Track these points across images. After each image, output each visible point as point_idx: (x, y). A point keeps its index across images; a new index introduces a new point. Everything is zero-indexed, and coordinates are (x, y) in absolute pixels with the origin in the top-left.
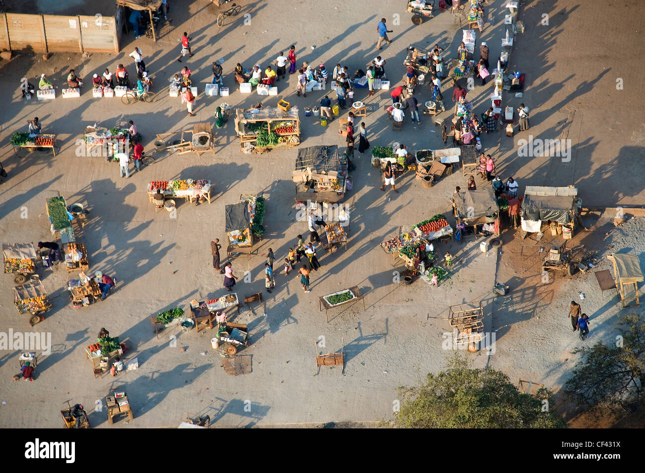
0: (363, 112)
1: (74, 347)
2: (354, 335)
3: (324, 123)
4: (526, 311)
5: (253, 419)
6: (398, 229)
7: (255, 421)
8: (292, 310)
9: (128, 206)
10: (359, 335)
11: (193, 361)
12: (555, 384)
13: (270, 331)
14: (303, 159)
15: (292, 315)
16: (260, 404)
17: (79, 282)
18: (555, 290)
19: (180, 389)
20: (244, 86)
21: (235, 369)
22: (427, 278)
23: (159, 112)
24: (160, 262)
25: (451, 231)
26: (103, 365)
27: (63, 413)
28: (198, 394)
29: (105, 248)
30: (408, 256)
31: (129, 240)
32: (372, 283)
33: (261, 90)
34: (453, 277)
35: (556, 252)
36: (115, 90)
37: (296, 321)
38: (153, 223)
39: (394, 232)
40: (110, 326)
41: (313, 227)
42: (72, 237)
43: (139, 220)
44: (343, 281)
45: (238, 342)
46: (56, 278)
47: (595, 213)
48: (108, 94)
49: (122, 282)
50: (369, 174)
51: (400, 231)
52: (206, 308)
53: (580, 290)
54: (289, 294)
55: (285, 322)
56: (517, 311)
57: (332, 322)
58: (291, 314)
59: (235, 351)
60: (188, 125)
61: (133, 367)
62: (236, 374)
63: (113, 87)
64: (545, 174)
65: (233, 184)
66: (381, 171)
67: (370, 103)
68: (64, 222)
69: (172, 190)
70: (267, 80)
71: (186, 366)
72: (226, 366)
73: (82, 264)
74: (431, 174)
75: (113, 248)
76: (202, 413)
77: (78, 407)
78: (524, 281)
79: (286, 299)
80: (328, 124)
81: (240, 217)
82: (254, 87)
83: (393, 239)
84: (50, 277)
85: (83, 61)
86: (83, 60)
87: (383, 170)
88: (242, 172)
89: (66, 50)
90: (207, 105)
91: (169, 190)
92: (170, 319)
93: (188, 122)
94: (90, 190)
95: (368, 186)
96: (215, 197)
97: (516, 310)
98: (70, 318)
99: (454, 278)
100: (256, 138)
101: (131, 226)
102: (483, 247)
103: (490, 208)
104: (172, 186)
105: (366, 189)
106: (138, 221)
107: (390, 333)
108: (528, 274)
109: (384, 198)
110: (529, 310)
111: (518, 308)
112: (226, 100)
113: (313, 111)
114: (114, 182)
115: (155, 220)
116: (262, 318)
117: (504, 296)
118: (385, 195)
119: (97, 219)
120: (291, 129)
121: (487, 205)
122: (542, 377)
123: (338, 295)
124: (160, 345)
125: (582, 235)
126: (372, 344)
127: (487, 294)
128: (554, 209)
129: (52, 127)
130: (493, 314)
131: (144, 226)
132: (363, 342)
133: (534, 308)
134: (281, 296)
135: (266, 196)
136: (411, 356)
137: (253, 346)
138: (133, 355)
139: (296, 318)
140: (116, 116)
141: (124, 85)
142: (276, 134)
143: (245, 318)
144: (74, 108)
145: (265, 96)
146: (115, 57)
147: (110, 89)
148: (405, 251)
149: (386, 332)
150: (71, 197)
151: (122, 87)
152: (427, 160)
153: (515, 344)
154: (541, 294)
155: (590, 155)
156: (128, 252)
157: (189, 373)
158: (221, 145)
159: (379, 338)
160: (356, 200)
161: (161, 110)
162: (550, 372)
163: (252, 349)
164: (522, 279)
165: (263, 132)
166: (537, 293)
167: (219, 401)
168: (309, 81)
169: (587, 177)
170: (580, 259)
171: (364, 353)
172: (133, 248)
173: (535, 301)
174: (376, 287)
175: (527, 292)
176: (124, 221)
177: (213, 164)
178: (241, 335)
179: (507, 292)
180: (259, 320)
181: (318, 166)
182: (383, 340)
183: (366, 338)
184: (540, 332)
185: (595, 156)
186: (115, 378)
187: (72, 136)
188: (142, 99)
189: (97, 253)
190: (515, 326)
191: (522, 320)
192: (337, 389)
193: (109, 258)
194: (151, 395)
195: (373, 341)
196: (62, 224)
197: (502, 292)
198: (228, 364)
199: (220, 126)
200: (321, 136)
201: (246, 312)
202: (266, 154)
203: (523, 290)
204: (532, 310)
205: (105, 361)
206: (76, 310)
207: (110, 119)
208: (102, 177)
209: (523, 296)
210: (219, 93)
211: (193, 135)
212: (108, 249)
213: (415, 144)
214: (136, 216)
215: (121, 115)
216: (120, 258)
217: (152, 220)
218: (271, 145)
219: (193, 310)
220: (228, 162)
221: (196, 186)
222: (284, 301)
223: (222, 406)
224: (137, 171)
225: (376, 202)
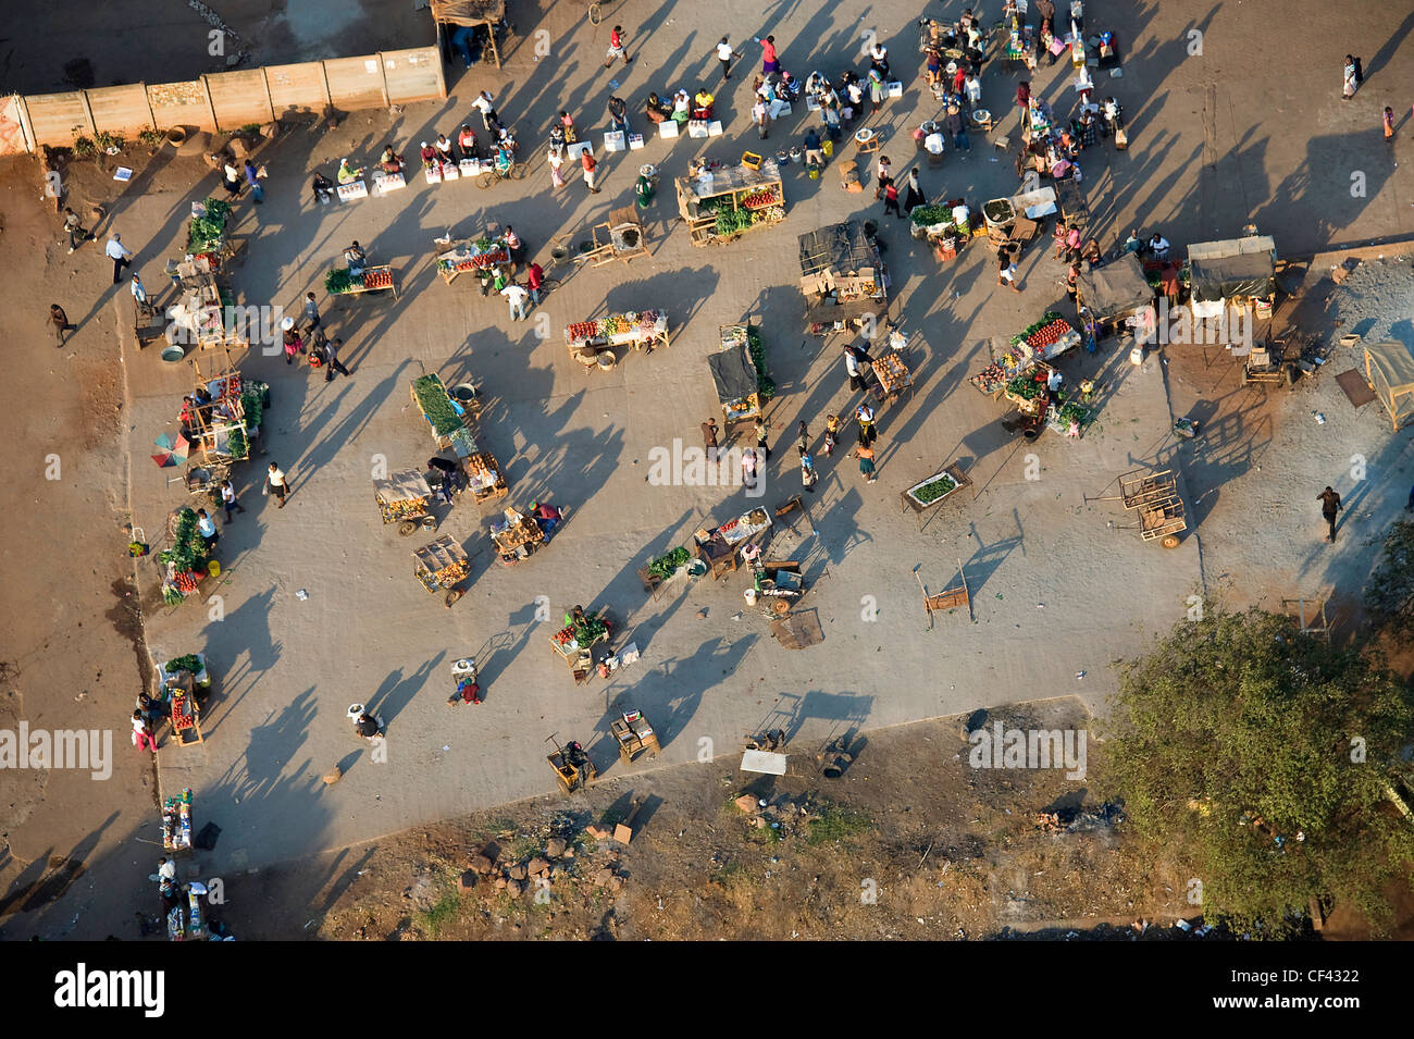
0: (873, 145)
1: (527, 636)
2: (970, 547)
3: (813, 174)
4: (1236, 459)
5: (851, 722)
6: (986, 346)
7: (856, 725)
8: (856, 517)
9: (537, 371)
10: (978, 547)
11: (723, 633)
12: (1321, 584)
13: (831, 561)
14: (810, 254)
15: (859, 528)
16: (854, 693)
17: (506, 524)
18: (1272, 415)
19: (718, 687)
20: (666, 128)
21: (796, 638)
22: (1059, 426)
23: (539, 195)
24: (618, 464)
25: (1078, 338)
26: (584, 663)
27: (551, 758)
28: (751, 691)
29: (522, 452)
30: (1022, 395)
31: (558, 430)
32: (972, 449)
33: (696, 130)
34: (1099, 417)
35: (1263, 350)
36: (461, 167)
37: (868, 536)
38: (586, 396)
39: (981, 351)
40: (571, 589)
41: (855, 370)
42: (471, 445)
43: (562, 392)
44: (924, 453)
45: (791, 593)
46: (461, 517)
47: (1298, 265)
48: (451, 175)
49: (567, 509)
50: (912, 254)
51: (990, 347)
52: (722, 539)
53: (1314, 408)
54: (843, 490)
55: (851, 541)
56: (1221, 462)
57: (927, 530)
58: (857, 525)
59: (787, 606)
60: (594, 211)
61: (631, 657)
62: (801, 647)
63: (456, 163)
64: (1198, 208)
65: (696, 306)
66: (929, 246)
67: (878, 125)
68: (451, 419)
69: (607, 337)
70: (701, 113)
71: (712, 644)
72: (778, 633)
73: (498, 488)
74: (1015, 240)
75: (534, 449)
76: (767, 724)
77: (572, 747)
78: (1218, 405)
79: (840, 499)
80: (820, 173)
81: (738, 374)
82: (681, 126)
83: (988, 368)
84: (451, 515)
85: (393, 122)
86: (392, 119)
87: (932, 242)
88: (704, 282)
89: (361, 107)
90: (612, 169)
91: (600, 336)
92: (672, 570)
93: (592, 206)
94: (470, 352)
95: (916, 275)
96: (673, 334)
97: (1218, 460)
98: (506, 585)
99: (1101, 419)
100: (713, 221)
101: (553, 405)
102: (1136, 357)
103: (1140, 293)
104: (604, 328)
105: (915, 282)
106: (561, 396)
107: (1028, 535)
108: (1220, 393)
109: (948, 292)
110: (1241, 456)
111: (1221, 456)
112: (641, 157)
113: (791, 155)
114: (503, 331)
115: (588, 389)
116: (812, 538)
117: (1194, 437)
118: (948, 288)
119: (495, 401)
120: (767, 196)
121: (1134, 289)
122: (1297, 575)
123: (929, 486)
124: (661, 613)
125: (1288, 308)
126: (1003, 559)
127: (1166, 438)
128: (1245, 279)
129: (377, 248)
130: (1183, 473)
131: (574, 403)
132: (988, 558)
133: (1248, 452)
134: (831, 496)
135: (756, 321)
136: (1072, 572)
137: (812, 592)
138: (623, 637)
139: (866, 531)
140: (473, 212)
141: (472, 157)
142: (747, 210)
143: (785, 546)
144: (403, 208)
145: (703, 139)
146: (443, 107)
147: (453, 168)
148: (1015, 387)
149: (1019, 534)
150: (443, 367)
151: (472, 161)
152: (1003, 217)
153: (1234, 521)
154: (1251, 424)
155: (1261, 164)
156: (562, 453)
157: (723, 656)
158: (657, 239)
159: (1012, 546)
160: (904, 305)
161: (542, 190)
162: (1307, 563)
163: (812, 597)
164: (1213, 403)
165: (726, 210)
166: (1245, 424)
167: (786, 699)
168: (769, 102)
169: (1267, 203)
170: (1299, 353)
171: (994, 578)
172: (566, 445)
173: (1245, 439)
174: (981, 456)
175: (1227, 425)
176: (541, 398)
177: (654, 275)
178: (793, 579)
179: (1197, 430)
180: (809, 543)
181: (840, 262)
182: (1018, 549)
183: (991, 550)
184: (1270, 494)
185: (1269, 161)
186: (608, 682)
187: (412, 259)
188: (507, 176)
189: (512, 461)
190: (1225, 489)
191: (1234, 477)
192: (970, 649)
193: (534, 468)
194: (675, 704)
195: (1003, 554)
196: (449, 425)
197: (1190, 433)
198: (783, 630)
199: (645, 205)
200: (814, 198)
201: (782, 533)
202: (736, 244)
203: (1221, 422)
204: (1246, 456)
205: (587, 656)
206: (510, 570)
207: (465, 220)
208: (481, 326)
209: (1222, 433)
210: (627, 144)
211: (612, 231)
212: (528, 451)
213: (970, 188)
214: (555, 387)
215: (480, 210)
216: (553, 466)
217: (584, 391)
218: (741, 228)
219: (702, 546)
220: (677, 267)
221: (643, 323)
222: (839, 504)
223: (795, 707)
224: (534, 305)
225: (937, 301)
